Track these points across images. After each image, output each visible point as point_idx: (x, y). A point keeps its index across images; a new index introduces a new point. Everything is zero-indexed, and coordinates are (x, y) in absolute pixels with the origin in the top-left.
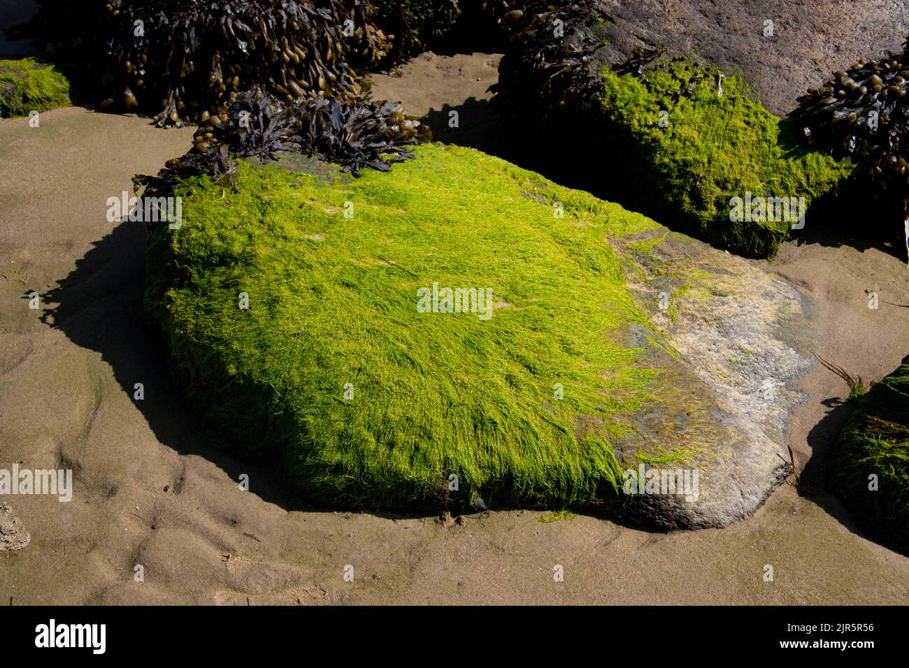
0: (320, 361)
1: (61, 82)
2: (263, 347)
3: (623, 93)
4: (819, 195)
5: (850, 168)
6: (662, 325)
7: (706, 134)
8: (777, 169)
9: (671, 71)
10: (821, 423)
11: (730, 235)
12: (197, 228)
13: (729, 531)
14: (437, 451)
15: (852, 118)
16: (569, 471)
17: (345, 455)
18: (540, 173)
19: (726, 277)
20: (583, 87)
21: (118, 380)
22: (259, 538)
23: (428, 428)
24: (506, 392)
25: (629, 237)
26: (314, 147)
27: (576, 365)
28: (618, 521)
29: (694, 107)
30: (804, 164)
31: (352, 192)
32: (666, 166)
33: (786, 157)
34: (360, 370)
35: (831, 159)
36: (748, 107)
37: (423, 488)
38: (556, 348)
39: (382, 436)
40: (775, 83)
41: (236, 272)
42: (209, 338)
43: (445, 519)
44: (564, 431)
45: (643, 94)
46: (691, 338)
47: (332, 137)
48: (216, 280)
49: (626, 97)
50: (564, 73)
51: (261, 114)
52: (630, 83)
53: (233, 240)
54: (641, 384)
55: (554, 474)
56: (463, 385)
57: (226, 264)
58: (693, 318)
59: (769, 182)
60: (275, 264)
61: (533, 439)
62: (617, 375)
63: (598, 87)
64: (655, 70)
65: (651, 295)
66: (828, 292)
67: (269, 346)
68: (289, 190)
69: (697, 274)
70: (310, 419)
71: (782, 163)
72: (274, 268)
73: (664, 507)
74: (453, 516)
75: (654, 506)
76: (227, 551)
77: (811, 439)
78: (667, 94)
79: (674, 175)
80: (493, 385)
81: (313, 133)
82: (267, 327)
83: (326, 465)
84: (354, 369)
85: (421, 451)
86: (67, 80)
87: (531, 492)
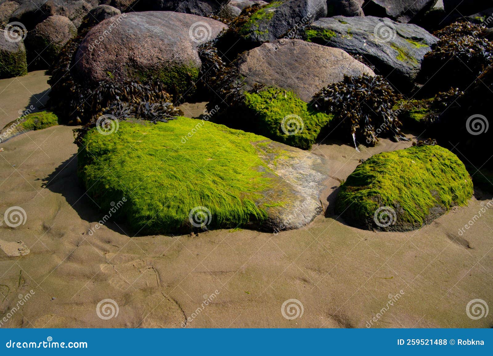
0: (140, 180)
1: (55, 117)
2: (119, 177)
3: (253, 99)
4: (323, 126)
5: (332, 116)
6: (271, 167)
7: (282, 110)
8: (308, 119)
9: (268, 91)
10: (331, 194)
11: (294, 142)
12: (95, 142)
13: (301, 229)
14: (186, 208)
15: (330, 100)
16: (238, 211)
17: (151, 212)
18: (225, 125)
19: (293, 152)
20: (238, 98)
21: (67, 201)
22: (119, 246)
23: (183, 199)
24: (212, 186)
25: (258, 142)
26: (139, 116)
27: (239, 177)
28: (259, 231)
29: (277, 101)
30: (317, 116)
31: (153, 128)
32: (269, 121)
33: (310, 115)
34: (156, 181)
35: (326, 114)
36: (296, 100)
37: (182, 222)
38: (231, 171)
39: (165, 204)
40: (304, 93)
41: (110, 155)
42: (99, 177)
43: (192, 235)
44: (235, 197)
45: (259, 99)
46: (282, 171)
47: (146, 112)
48: (102, 159)
49: (253, 100)
50: (231, 94)
51: (120, 106)
52: (255, 96)
53: (108, 145)
54: (264, 182)
55: (233, 213)
56: (196, 184)
57: (106, 154)
58: (283, 165)
59: (306, 123)
60: (124, 151)
61: (224, 201)
62: (255, 180)
63: (243, 98)
64: (263, 91)
65: (267, 159)
66: (330, 157)
67: (121, 176)
68: (130, 128)
69: (283, 152)
70: (137, 200)
71: (309, 117)
72: (123, 152)
73: (275, 222)
74: (195, 233)
75: (272, 222)
76: (105, 251)
77: (329, 199)
78: (268, 98)
79: (273, 124)
80: (207, 183)
81: (139, 112)
82: (120, 170)
83: (143, 217)
84: (153, 181)
85: (180, 208)
86: (57, 116)
87: (224, 221)
